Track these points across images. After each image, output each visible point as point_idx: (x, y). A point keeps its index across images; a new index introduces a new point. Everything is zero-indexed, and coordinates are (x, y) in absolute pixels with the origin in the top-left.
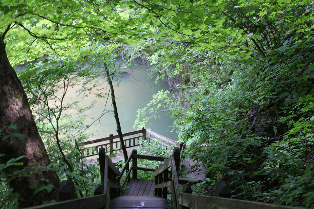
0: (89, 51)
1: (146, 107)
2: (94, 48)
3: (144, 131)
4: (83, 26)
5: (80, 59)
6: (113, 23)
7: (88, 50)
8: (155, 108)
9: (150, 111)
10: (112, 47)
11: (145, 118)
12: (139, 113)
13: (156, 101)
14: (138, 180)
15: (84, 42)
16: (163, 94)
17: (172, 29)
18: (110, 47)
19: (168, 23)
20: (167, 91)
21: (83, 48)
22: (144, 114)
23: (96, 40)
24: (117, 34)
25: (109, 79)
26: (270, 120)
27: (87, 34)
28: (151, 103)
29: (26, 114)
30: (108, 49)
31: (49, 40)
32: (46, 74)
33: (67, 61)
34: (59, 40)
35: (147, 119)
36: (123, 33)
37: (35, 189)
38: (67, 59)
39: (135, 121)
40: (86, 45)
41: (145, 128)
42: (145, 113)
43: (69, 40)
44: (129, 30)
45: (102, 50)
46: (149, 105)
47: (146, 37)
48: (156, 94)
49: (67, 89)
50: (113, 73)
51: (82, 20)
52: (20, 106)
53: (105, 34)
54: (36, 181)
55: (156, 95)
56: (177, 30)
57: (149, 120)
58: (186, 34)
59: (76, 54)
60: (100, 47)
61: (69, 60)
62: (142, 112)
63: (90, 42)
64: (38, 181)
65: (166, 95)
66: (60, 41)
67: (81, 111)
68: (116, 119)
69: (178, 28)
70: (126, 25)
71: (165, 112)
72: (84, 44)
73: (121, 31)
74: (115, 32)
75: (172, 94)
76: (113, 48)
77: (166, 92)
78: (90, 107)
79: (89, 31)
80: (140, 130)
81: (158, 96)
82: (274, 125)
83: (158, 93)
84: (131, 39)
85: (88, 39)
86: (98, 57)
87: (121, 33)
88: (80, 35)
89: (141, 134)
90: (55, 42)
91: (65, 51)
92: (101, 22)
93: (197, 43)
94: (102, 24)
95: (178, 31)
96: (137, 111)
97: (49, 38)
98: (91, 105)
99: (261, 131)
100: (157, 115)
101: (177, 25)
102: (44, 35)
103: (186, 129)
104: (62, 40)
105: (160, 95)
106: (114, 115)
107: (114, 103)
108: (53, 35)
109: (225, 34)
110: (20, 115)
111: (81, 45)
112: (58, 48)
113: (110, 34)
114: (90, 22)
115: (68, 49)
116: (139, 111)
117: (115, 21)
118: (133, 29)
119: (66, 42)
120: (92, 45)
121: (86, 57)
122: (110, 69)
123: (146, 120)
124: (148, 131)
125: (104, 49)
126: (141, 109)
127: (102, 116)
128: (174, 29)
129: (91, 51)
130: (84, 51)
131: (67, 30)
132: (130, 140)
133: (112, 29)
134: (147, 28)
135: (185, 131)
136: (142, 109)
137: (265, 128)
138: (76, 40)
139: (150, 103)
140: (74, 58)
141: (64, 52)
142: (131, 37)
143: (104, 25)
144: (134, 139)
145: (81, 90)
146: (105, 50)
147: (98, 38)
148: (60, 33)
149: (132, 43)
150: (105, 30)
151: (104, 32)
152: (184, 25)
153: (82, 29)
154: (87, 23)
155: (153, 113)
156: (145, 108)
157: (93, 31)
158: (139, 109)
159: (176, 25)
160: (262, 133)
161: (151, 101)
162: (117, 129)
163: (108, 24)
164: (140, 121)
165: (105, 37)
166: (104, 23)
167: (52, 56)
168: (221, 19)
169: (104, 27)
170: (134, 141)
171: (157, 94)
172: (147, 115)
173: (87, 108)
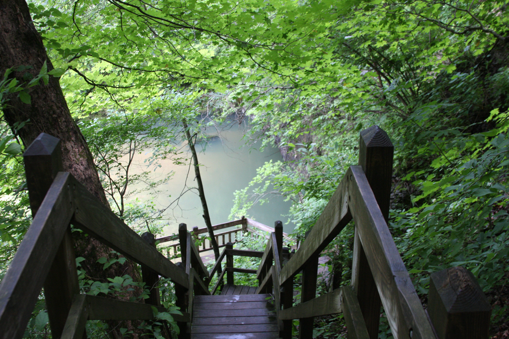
0: (162, 103)
1: (248, 188)
2: (168, 98)
3: (244, 221)
4: (154, 70)
5: (150, 113)
6: (193, 63)
7: (160, 101)
8: (260, 189)
9: (254, 193)
10: (192, 95)
11: (246, 203)
12: (237, 196)
13: (262, 178)
14: (236, 287)
15: (155, 91)
16: (273, 167)
17: (269, 70)
18: (190, 96)
19: (262, 62)
20: (279, 162)
21: (154, 98)
22: (244, 197)
23: (171, 88)
24: (198, 78)
25: (190, 142)
26: (406, 187)
27: (160, 80)
28: (255, 181)
29: (92, 176)
30: (188, 98)
31: (109, 89)
32: (107, 133)
33: (133, 116)
34: (123, 87)
35: (250, 205)
36: (207, 76)
37: (104, 264)
38: (132, 115)
39: (232, 209)
40: (158, 95)
41: (245, 218)
42: (247, 196)
43: (136, 88)
44: (214, 72)
45: (179, 100)
46: (251, 183)
47: (235, 81)
48: (262, 167)
49: (133, 154)
50: (196, 134)
51: (153, 62)
52: (85, 166)
53: (183, 79)
54: (105, 255)
55: (263, 169)
56: (274, 70)
57: (252, 207)
58: (287, 75)
59: (145, 106)
60: (176, 96)
61: (135, 115)
62: (242, 195)
63: (163, 90)
64: (108, 255)
65: (277, 168)
66: (124, 89)
67: (154, 185)
68: (202, 199)
69: (276, 68)
70: (210, 66)
71: (276, 194)
72: (156, 93)
73: (204, 74)
74: (196, 76)
75: (285, 166)
76: (194, 96)
77: (276, 163)
78: (165, 180)
79: (162, 75)
80: (238, 220)
81: (265, 169)
82: (411, 194)
83: (265, 164)
84: (217, 85)
85: (160, 86)
86: (175, 110)
87: (204, 77)
88: (151, 81)
89: (241, 226)
90: (118, 91)
91: (129, 103)
92: (178, 63)
93: (301, 86)
94: (179, 65)
95: (276, 71)
96: (234, 194)
97: (109, 86)
98: (167, 178)
99: (395, 203)
100: (264, 198)
101: (275, 64)
102: (103, 82)
103: (305, 217)
104: (126, 87)
105: (268, 168)
106: (199, 194)
107: (198, 177)
108: (114, 82)
109: (333, 72)
110: (85, 176)
111: (151, 95)
112: (121, 100)
113: (189, 78)
114: (164, 63)
115: (134, 100)
116: (237, 193)
117: (196, 61)
118: (219, 72)
119: (131, 91)
120: (165, 95)
121: (158, 111)
122: (191, 129)
123: (247, 207)
124: (251, 221)
125: (183, 99)
126: (240, 190)
127: (181, 196)
128: (270, 69)
129: (165, 102)
130: (155, 103)
131: (133, 75)
132: (223, 235)
133: (192, 72)
134: (236, 69)
135: (304, 219)
136: (242, 190)
137: (400, 198)
138: (145, 88)
139: (253, 180)
140: (143, 112)
141: (128, 105)
142: (217, 82)
143: (182, 67)
144: (230, 233)
145: (152, 158)
146: (184, 101)
147: (175, 85)
148: (124, 79)
149: (219, 90)
150: (183, 74)
151: (182, 76)
152: (282, 63)
153: (153, 74)
154: (159, 65)
155: (259, 195)
156: (246, 188)
157: (167, 76)
158: (236, 191)
159: (273, 63)
160: (396, 204)
161: (255, 178)
162: (203, 214)
163: (187, 66)
164: (239, 209)
165: (183, 82)
166: (181, 65)
167: (112, 110)
168: (327, 54)
169: (182, 70)
170: (230, 236)
171: (264, 166)
172: (249, 200)
173: (161, 181)
